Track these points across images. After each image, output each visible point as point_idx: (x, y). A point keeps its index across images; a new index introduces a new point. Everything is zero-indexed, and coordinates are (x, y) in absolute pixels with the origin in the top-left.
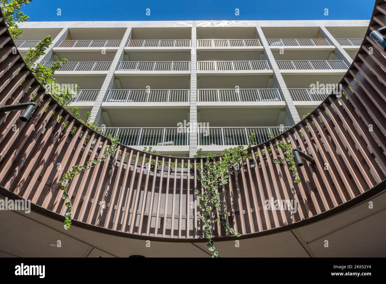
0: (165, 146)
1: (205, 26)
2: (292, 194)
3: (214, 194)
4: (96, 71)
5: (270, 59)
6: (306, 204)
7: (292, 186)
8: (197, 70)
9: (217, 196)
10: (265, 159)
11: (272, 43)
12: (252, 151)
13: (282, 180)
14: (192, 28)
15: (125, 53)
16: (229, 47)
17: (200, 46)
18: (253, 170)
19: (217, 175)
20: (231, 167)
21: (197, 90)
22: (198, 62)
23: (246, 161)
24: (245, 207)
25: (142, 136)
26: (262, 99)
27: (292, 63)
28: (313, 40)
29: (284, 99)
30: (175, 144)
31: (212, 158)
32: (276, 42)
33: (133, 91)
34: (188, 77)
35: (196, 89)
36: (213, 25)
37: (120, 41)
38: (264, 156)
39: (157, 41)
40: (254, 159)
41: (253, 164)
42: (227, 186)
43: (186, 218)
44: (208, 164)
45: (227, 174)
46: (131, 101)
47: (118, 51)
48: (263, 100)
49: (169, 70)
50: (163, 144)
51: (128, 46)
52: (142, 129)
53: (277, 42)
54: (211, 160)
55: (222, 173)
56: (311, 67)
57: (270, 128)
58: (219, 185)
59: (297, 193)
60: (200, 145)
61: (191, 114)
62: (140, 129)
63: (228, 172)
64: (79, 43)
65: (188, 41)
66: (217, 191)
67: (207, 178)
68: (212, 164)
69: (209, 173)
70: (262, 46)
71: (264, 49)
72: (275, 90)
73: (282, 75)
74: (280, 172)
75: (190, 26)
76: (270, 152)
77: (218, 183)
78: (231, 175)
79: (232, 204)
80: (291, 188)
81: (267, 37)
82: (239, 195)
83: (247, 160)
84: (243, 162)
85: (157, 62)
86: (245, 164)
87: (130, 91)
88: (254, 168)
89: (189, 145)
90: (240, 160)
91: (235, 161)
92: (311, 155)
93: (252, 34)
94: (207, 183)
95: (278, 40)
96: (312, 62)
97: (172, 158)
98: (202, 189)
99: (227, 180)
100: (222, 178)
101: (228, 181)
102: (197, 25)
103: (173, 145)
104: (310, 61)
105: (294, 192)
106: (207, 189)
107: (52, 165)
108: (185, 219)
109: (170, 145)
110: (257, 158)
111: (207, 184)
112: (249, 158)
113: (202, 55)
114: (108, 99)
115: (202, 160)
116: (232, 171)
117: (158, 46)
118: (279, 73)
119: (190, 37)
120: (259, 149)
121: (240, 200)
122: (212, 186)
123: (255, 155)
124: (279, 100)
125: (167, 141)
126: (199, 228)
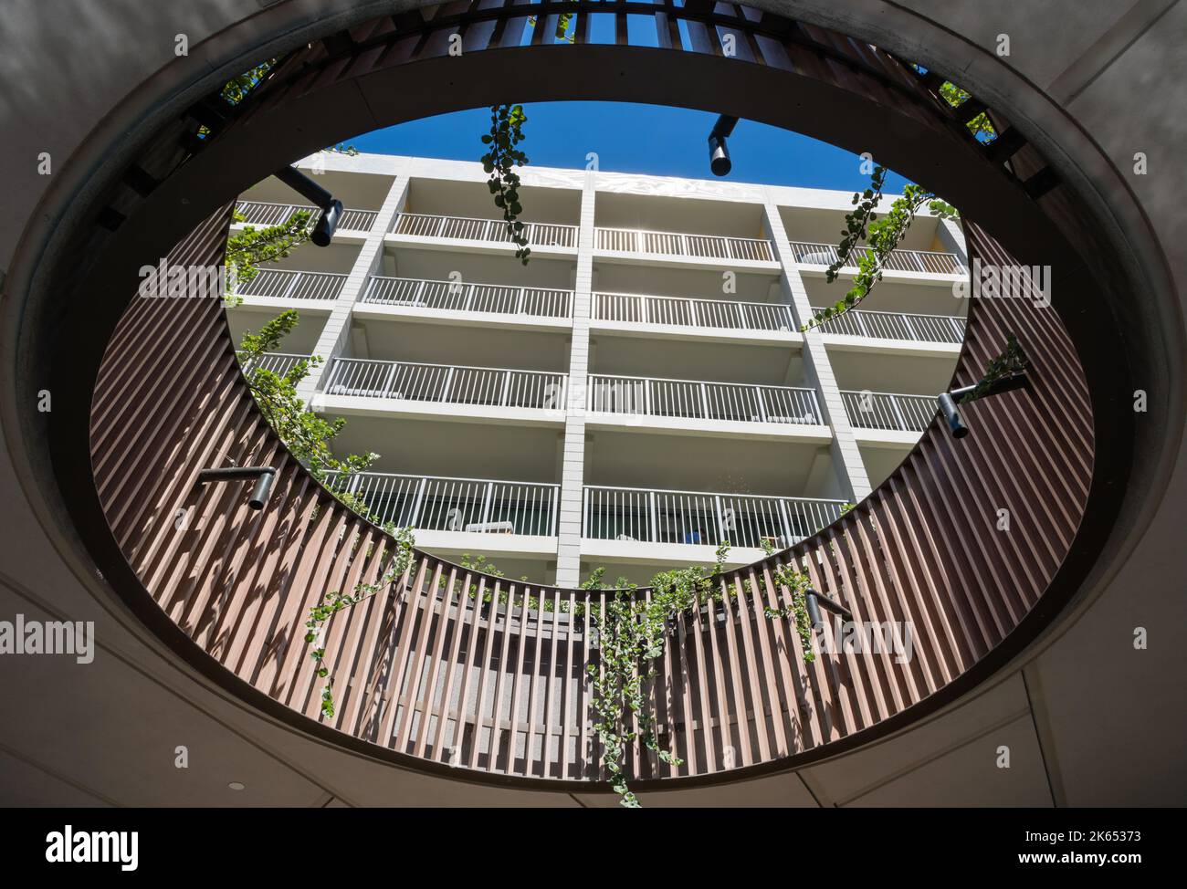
0: (490, 534)
1: (619, 190)
2: (802, 689)
3: (630, 679)
4: (297, 300)
5: (796, 301)
6: (829, 711)
7: (802, 672)
8: (590, 317)
9: (635, 686)
10: (750, 604)
11: (807, 253)
12: (723, 583)
13: (782, 656)
14: (583, 194)
15: (387, 250)
16: (686, 258)
17: (603, 248)
18: (721, 627)
19: (638, 635)
20: (671, 617)
21: (588, 377)
22: (594, 293)
23: (706, 605)
24: (697, 714)
25: (424, 496)
26: (767, 416)
27: (856, 317)
28: (921, 254)
29: (827, 422)
30: (518, 532)
31: (627, 593)
32: (816, 252)
33: (403, 367)
34: (566, 336)
35: (586, 373)
36: (643, 188)
37: (373, 214)
38: (749, 596)
39: (482, 222)
40: (726, 601)
41: (722, 612)
42: (659, 662)
43: (561, 733)
44: (616, 605)
45: (662, 635)
46: (396, 394)
47: (367, 242)
48: (770, 418)
49: (512, 312)
50: (483, 531)
51: (396, 232)
52: (424, 482)
53: (820, 251)
54: (625, 598)
55: (650, 631)
56: (910, 334)
57: (785, 501)
58: (640, 659)
59: (812, 686)
60: (589, 537)
61: (567, 447)
62: (421, 480)
63: (663, 629)
64: (250, 208)
65: (570, 229)
66: (635, 672)
67: (614, 640)
68: (628, 608)
69: (618, 628)
70: (777, 260)
71: (783, 271)
72: (804, 391)
73: (827, 351)
74: (780, 638)
75: (576, 185)
76: (763, 589)
77: (638, 653)
78: (671, 637)
79: (669, 705)
80: (801, 675)
81: (792, 234)
82: (687, 686)
83: (710, 602)
84: (701, 606)
85: (476, 287)
86: (704, 611)
87: (395, 366)
88: (724, 622)
89: (557, 534)
90: (692, 604)
91: (681, 605)
92: (847, 605)
93: (751, 224)
94: (614, 651)
95: (824, 247)
96: (911, 317)
97: (532, 588)
98: (602, 668)
99: (661, 648)
100: (650, 644)
101: (663, 651)
102: (597, 186)
103: (512, 533)
104: (907, 316)
105: (806, 686)
106: (612, 667)
107: (276, 597)
108: (558, 737)
109: (502, 531)
110: (732, 599)
111: (614, 655)
112: (713, 598)
113: (609, 275)
114: (331, 385)
115: (603, 597)
116: (672, 627)
117: (482, 239)
118: (818, 342)
119: (575, 219)
120: (737, 579)
121: (687, 698)
122: (625, 659)
123: (729, 590)
124: (815, 420)
125: (496, 520)
126: (590, 761)
